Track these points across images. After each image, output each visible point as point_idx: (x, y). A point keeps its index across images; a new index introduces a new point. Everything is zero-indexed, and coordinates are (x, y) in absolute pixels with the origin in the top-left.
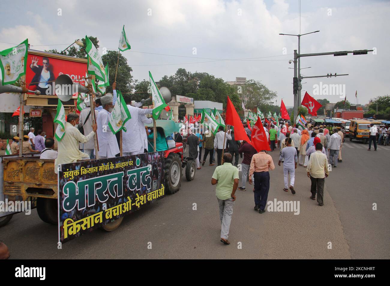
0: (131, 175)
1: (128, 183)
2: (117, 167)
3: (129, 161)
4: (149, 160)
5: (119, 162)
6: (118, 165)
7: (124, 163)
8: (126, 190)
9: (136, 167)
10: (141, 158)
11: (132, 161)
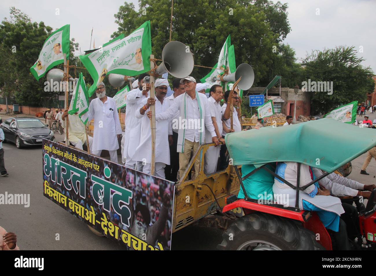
0: (96, 183)
1: (91, 190)
2: (80, 162)
3: (94, 163)
4: (129, 181)
5: (82, 158)
6: (81, 161)
7: (88, 163)
8: (89, 196)
9: (103, 177)
10: (112, 169)
11: (99, 167)
